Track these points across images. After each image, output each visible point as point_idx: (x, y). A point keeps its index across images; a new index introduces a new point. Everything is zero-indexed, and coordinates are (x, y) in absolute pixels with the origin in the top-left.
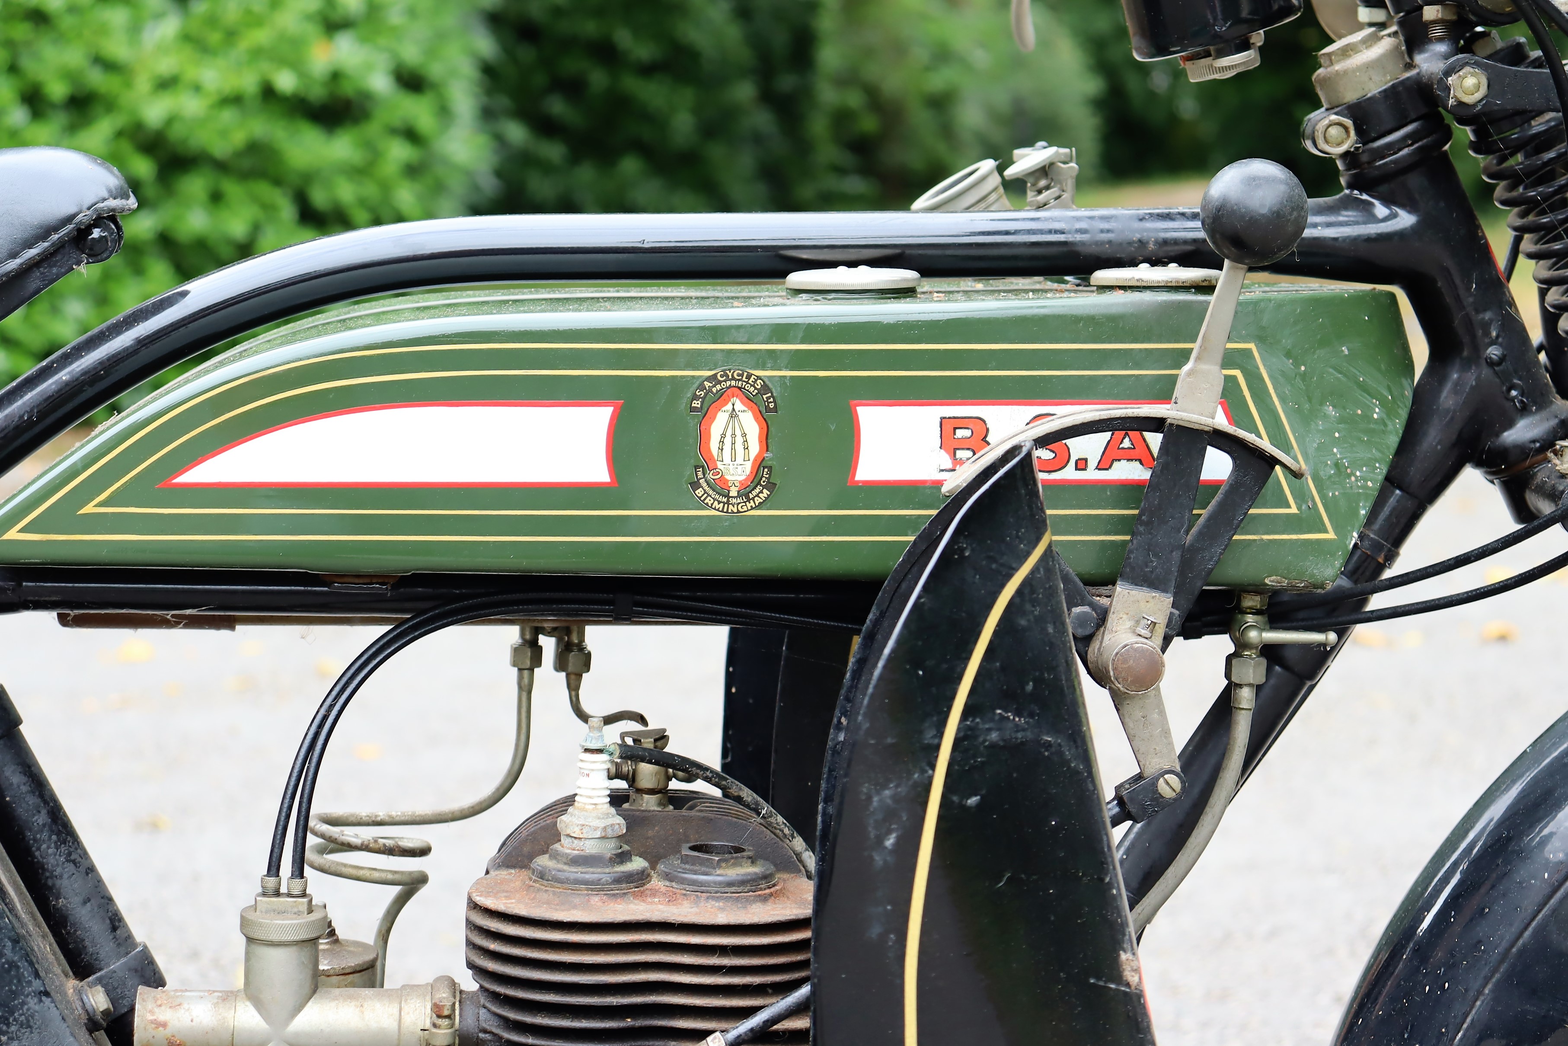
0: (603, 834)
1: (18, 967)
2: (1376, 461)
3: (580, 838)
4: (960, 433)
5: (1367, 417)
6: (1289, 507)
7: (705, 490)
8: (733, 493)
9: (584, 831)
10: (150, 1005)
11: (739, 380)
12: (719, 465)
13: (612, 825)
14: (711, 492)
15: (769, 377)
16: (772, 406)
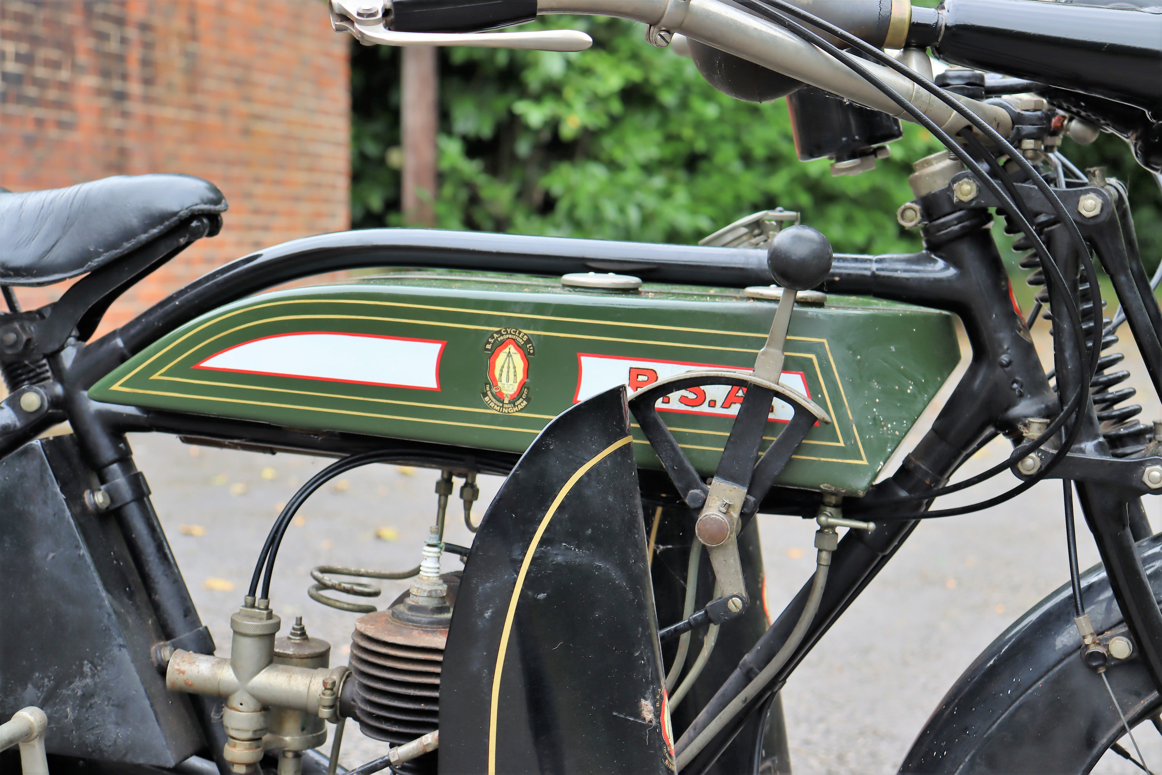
0: (429, 595)
1: (110, 630)
2: (905, 419)
3: (416, 596)
4: (641, 378)
5: (903, 391)
6: (839, 442)
7: (490, 398)
8: (506, 401)
9: (419, 591)
10: (178, 660)
11: (514, 335)
12: (499, 384)
13: (436, 590)
14: (493, 400)
15: (532, 335)
16: (532, 351)
